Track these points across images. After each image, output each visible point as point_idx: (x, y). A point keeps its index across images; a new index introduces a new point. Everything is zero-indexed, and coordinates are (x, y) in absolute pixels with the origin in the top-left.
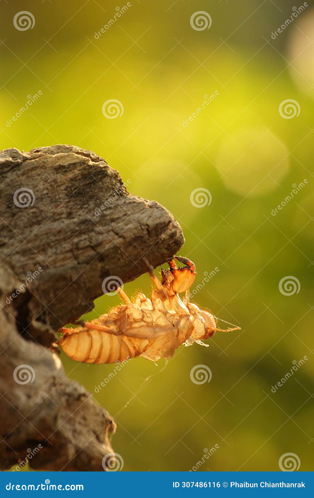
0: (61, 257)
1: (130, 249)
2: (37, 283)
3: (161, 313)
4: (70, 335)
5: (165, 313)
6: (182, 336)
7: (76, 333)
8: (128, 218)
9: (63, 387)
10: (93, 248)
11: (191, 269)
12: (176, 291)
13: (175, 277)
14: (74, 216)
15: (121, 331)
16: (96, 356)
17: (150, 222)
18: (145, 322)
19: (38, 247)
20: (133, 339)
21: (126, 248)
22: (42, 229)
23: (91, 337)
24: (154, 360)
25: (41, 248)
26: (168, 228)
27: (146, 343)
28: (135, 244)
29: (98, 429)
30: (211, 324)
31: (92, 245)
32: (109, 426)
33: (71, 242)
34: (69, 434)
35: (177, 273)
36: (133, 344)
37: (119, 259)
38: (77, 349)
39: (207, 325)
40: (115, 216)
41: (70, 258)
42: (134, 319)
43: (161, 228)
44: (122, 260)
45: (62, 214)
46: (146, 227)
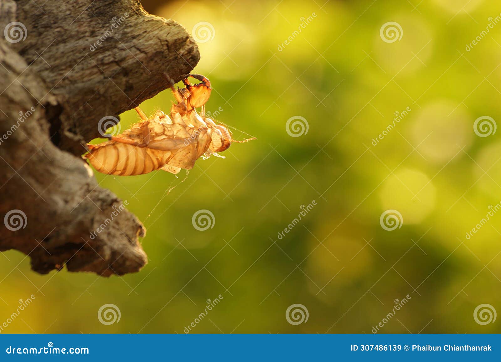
0: (88, 72)
1: (152, 64)
2: (67, 96)
3: (181, 127)
4: (97, 149)
5: (185, 127)
6: (201, 148)
7: (103, 147)
8: (148, 35)
9: (96, 193)
10: (118, 63)
11: (207, 84)
12: (194, 106)
13: (192, 94)
14: (97, 34)
15: (145, 143)
16: (122, 168)
17: (169, 38)
18: (166, 135)
19: (65, 63)
20: (156, 152)
21: (148, 62)
22: (67, 47)
23: (117, 149)
24: (175, 173)
25: (68, 64)
26: (186, 44)
27: (167, 155)
28: (156, 59)
29: (130, 233)
30: (227, 137)
31: (116, 60)
32: (139, 231)
33: (96, 59)
34: (104, 237)
35: (194, 89)
36: (156, 156)
37: (142, 74)
38: (105, 161)
39: (224, 138)
40: (136, 34)
41: (96, 73)
42: (155, 133)
43: (179, 44)
44: (144, 75)
45: (86, 32)
46: (166, 43)
